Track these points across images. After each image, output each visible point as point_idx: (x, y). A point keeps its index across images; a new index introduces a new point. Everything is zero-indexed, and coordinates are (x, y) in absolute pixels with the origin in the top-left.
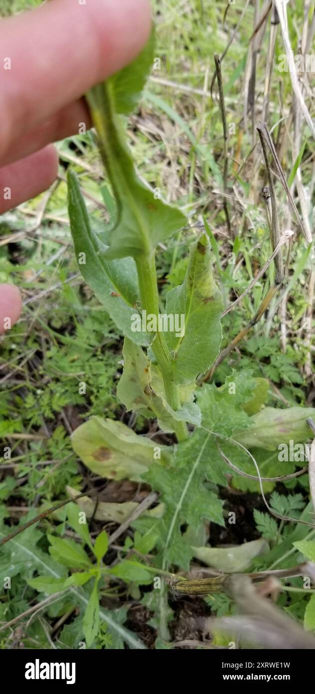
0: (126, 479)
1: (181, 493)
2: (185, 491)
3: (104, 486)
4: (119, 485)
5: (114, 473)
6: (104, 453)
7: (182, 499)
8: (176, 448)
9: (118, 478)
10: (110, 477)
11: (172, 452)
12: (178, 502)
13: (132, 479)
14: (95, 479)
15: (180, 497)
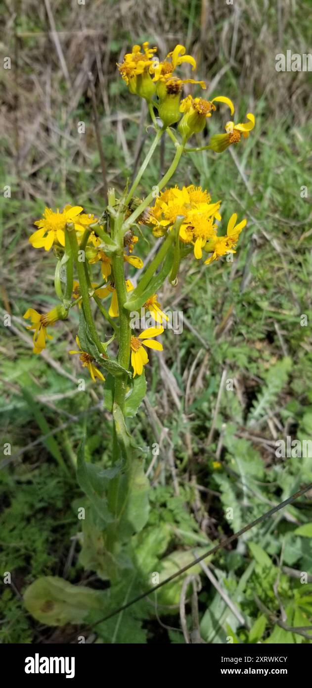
0: (68, 624)
1: (114, 629)
2: (117, 627)
3: (49, 633)
4: (63, 630)
5: (58, 620)
6: (48, 606)
7: (115, 633)
8: (109, 592)
9: (61, 624)
10: (55, 624)
11: (106, 595)
12: (112, 636)
13: (73, 623)
14: (42, 628)
15: (113, 631)
